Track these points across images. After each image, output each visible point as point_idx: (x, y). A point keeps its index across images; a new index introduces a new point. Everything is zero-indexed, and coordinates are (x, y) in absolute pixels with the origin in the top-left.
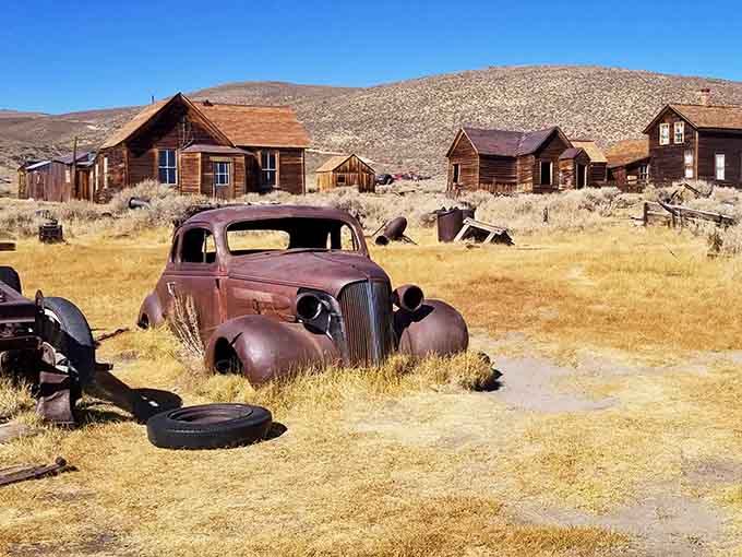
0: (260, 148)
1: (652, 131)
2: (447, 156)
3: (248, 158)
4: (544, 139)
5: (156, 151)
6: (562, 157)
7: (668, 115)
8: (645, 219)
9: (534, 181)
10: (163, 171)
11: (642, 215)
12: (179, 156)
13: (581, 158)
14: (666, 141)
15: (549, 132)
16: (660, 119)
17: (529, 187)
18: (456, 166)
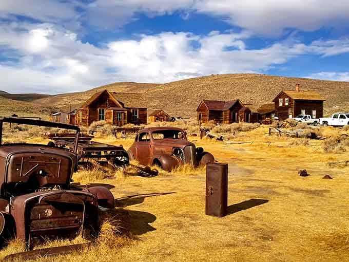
0: (132, 108)
1: (276, 101)
2: (197, 110)
3: (128, 112)
4: (233, 104)
5: (98, 109)
6: (240, 110)
7: (282, 95)
8: (270, 133)
9: (229, 120)
10: (100, 116)
11: (268, 132)
12: (106, 111)
13: (248, 111)
14: (281, 105)
15: (235, 101)
16: (279, 96)
17: (228, 122)
18: (200, 114)
